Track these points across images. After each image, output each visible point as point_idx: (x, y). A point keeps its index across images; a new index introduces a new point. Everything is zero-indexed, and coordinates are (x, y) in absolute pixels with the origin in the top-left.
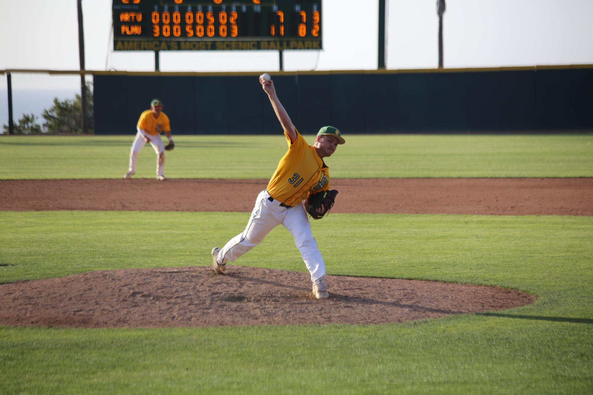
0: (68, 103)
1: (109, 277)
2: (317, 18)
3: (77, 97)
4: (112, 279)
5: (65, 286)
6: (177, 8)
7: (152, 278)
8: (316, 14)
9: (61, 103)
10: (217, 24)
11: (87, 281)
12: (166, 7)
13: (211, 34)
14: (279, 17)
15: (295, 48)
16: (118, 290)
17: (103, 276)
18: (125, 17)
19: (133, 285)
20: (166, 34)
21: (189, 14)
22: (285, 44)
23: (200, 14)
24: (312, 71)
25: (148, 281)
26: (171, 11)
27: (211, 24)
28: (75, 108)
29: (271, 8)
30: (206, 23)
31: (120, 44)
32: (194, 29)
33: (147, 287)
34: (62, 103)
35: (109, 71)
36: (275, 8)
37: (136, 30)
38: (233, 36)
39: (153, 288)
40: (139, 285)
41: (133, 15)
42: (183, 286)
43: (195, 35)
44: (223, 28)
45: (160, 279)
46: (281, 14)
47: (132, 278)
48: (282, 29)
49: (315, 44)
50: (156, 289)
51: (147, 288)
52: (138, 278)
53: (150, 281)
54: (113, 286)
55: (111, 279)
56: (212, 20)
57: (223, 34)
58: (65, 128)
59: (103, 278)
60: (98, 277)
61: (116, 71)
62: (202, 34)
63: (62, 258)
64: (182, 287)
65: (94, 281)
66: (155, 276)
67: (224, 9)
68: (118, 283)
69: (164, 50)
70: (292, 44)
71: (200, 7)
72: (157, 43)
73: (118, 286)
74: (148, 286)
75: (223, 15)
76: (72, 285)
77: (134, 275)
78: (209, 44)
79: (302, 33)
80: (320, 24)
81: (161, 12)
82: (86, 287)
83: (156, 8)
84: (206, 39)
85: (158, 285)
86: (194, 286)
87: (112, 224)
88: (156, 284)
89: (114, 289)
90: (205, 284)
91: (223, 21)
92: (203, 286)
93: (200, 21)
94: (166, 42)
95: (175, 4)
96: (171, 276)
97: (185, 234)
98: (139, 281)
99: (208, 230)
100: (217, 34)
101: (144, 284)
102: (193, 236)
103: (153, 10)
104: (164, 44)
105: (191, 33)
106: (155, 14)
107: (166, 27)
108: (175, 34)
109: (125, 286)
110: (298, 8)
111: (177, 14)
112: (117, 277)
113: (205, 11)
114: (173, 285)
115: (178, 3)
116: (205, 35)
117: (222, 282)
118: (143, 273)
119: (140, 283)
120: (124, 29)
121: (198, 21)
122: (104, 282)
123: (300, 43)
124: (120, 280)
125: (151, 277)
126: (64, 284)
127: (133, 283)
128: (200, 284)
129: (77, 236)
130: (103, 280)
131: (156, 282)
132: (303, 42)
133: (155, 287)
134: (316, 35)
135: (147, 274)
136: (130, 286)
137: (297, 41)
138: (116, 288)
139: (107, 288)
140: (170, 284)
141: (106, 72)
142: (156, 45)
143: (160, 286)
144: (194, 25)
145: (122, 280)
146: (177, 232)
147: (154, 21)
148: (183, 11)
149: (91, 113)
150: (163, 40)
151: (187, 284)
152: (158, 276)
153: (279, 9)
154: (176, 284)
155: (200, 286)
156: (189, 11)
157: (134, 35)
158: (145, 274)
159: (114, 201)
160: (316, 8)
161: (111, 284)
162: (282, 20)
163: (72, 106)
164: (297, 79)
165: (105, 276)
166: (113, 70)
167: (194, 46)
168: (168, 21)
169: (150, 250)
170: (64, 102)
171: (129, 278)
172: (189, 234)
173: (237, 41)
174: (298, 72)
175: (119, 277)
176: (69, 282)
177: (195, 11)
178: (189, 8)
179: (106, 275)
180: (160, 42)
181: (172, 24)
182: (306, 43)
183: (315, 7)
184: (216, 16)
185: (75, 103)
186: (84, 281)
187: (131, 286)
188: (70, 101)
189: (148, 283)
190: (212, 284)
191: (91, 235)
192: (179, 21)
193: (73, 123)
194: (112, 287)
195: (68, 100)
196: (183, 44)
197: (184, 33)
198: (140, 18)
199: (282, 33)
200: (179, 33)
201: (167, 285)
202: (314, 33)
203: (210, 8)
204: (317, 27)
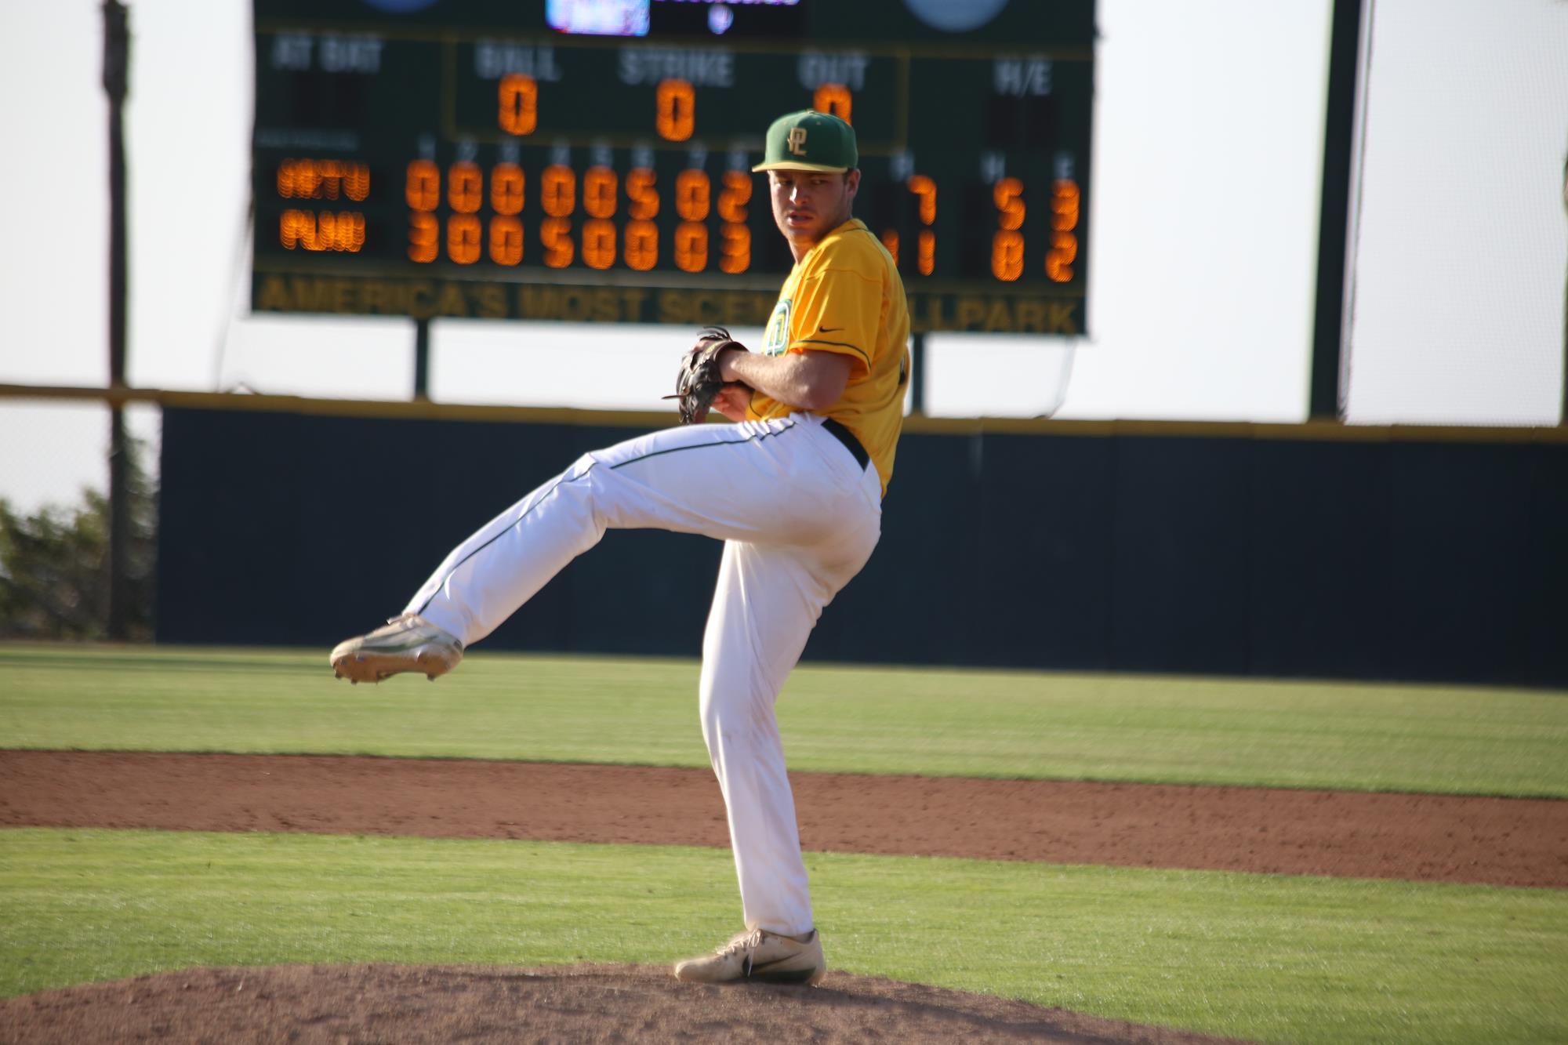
0: (54, 519)
1: (246, 988)
2: (1069, 210)
3: (90, 496)
4: (261, 996)
5: (50, 1021)
6: (510, 150)
7: (433, 995)
8: (1068, 192)
9: (25, 519)
10: (668, 221)
11: (148, 1001)
12: (468, 147)
13: (644, 259)
14: (917, 199)
15: (976, 327)
16: (285, 1037)
17: (218, 986)
18: (301, 179)
19: (351, 1021)
20: (464, 254)
21: (558, 178)
22: (936, 307)
23: (600, 179)
24: (1041, 419)
25: (417, 1004)
26: (488, 162)
27: (645, 221)
28: (80, 538)
29: (886, 163)
30: (622, 218)
31: (274, 287)
32: (575, 236)
33: (414, 1028)
34: (30, 519)
35: (229, 396)
36: (903, 164)
37: (343, 233)
38: (732, 270)
39: (438, 1033)
40: (374, 1017)
41: (331, 173)
42: (567, 1027)
43: (578, 262)
44: (689, 237)
45: (467, 998)
46: (926, 190)
47: (348, 992)
48: (928, 247)
49: (1059, 315)
50: (449, 1035)
51: (414, 1034)
52: (372, 993)
53: (425, 1006)
54: (265, 1021)
55: (253, 996)
56: (649, 203)
57: (692, 260)
58: (35, 620)
59: (220, 992)
60: (197, 988)
61: (257, 396)
62: (609, 257)
63: (29, 960)
64: (565, 1033)
65: (178, 1002)
66: (445, 989)
67: (702, 163)
68: (283, 1009)
69: (452, 314)
70: (964, 307)
71: (602, 152)
72: (422, 288)
73: (285, 1021)
74: (418, 1022)
75: (693, 183)
76: (82, 1015)
77: (353, 983)
78: (635, 299)
79: (1008, 265)
80: (1081, 232)
81: (445, 162)
82: (146, 1024)
83: (427, 147)
84: (624, 281)
85: (458, 1022)
86: (617, 1030)
87: (243, 868)
88: (448, 1019)
89: (267, 1032)
90: (662, 1024)
91: (694, 209)
92: (654, 1032)
93: (601, 206)
94: (464, 285)
95: (504, 133)
96: (514, 990)
97: (553, 906)
98: (376, 1004)
99: (645, 898)
100: (667, 259)
101: (401, 1015)
102: (586, 912)
103: (415, 156)
104: (452, 294)
105: (563, 252)
106: (424, 173)
107: (464, 228)
108: (499, 253)
109: (318, 1019)
110: (993, 167)
111: (510, 176)
112: (281, 986)
113: (622, 167)
114: (526, 1024)
115: (519, 131)
116: (620, 263)
117: (738, 1022)
118: (398, 977)
119: (380, 1010)
120: (295, 227)
121: (594, 204)
122: (222, 1005)
123: (998, 308)
124: (293, 999)
125: (428, 992)
126: (44, 1012)
127: (353, 1011)
128: (639, 1025)
129: (94, 902)
130: (221, 1000)
131: (453, 1010)
132: (1011, 302)
133: (448, 1027)
134: (1064, 278)
135: (413, 978)
136: (336, 1022)
137: (987, 299)
138: (275, 1029)
139: (237, 1028)
140: (514, 1018)
141: (214, 396)
142: (421, 297)
143: (467, 1022)
144: (578, 221)
145: (305, 1000)
146: (520, 899)
147: (415, 198)
148: (534, 163)
149: (141, 563)
150: (452, 276)
151: (586, 1020)
152: (463, 988)
153: (920, 169)
154: (537, 1021)
155: (640, 1031)
156: (558, 166)
157: (333, 255)
158: (404, 978)
159: (247, 811)
160: (1069, 168)
161: (256, 1015)
162: (929, 213)
163: (68, 533)
164: (978, 450)
165: (227, 984)
166: (241, 390)
167: (573, 302)
168: (475, 203)
169: (408, 947)
170: (35, 513)
171: (332, 994)
172: (566, 907)
173: (744, 292)
174: (983, 420)
175: (292, 986)
176: (72, 1005)
177: (581, 166)
178: (561, 153)
179: (235, 981)
180: (438, 283)
181: (486, 215)
182: (1022, 307)
183: (1064, 166)
184: (665, 186)
185: (80, 521)
186: (134, 1002)
187: (343, 1021)
188: (63, 513)
189: (417, 1013)
190: (695, 1026)
191: (152, 900)
192: (517, 204)
193: (68, 599)
194: (256, 1026)
195: (54, 507)
196: (527, 297)
197: (535, 253)
198: (359, 184)
199: (928, 265)
200: (516, 254)
201: (500, 1023)
202: (1056, 268)
203: (643, 156)
204: (1068, 245)
